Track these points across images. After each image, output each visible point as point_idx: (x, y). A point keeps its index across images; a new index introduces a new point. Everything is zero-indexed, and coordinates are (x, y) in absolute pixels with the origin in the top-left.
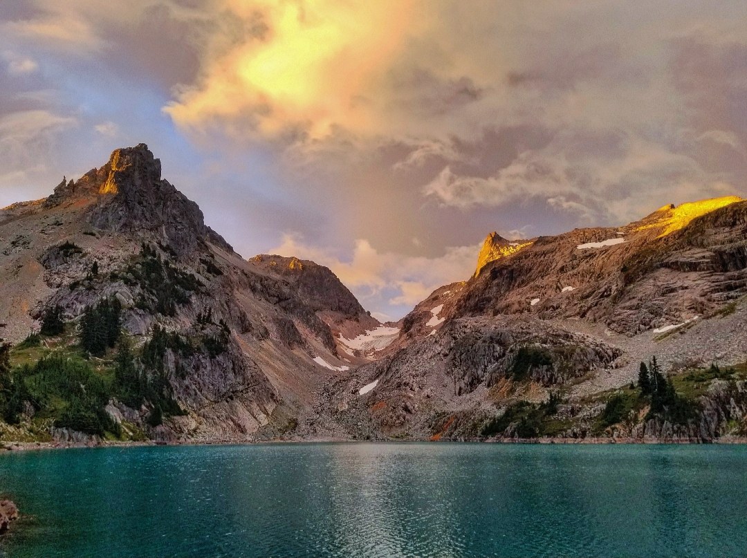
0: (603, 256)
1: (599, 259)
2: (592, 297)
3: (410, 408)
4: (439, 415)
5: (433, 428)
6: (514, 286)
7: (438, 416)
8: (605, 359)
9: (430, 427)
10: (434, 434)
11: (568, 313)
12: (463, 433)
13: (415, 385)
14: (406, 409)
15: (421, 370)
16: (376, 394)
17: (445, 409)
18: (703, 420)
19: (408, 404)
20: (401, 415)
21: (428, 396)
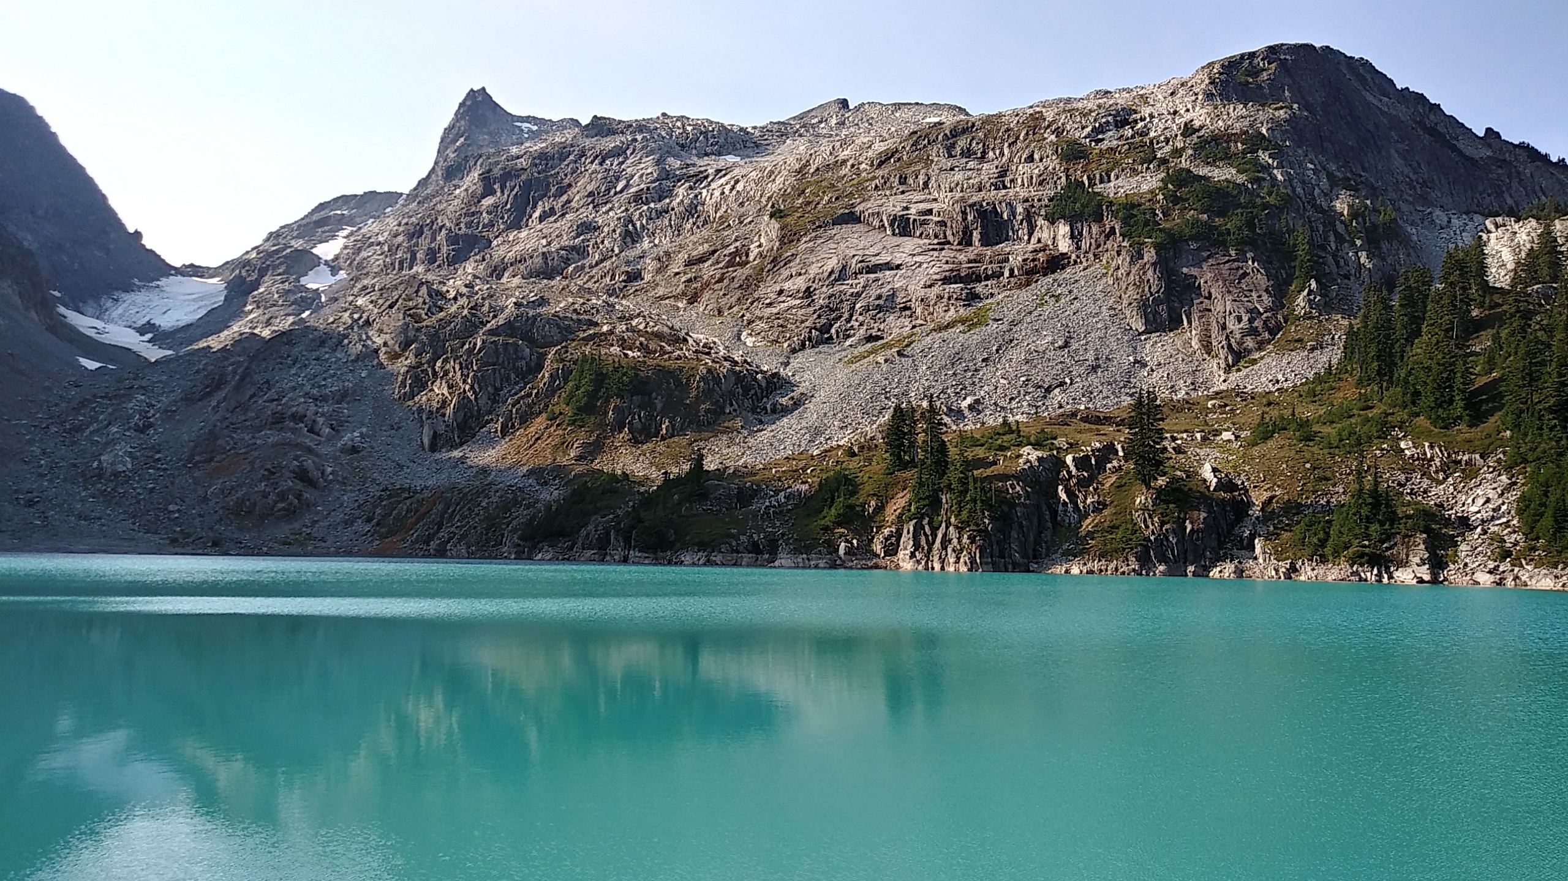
0: (723, 180)
1: (714, 185)
2: (710, 262)
3: (315, 474)
4: (393, 494)
5: (378, 524)
6: (531, 217)
7: (390, 497)
8: (753, 392)
9: (369, 520)
10: (383, 537)
11: (661, 291)
12: (463, 537)
13: (321, 420)
14: (302, 475)
15: (333, 387)
16: (216, 438)
17: (401, 480)
18: (1015, 526)
19: (309, 463)
20: (290, 489)
21: (354, 450)
